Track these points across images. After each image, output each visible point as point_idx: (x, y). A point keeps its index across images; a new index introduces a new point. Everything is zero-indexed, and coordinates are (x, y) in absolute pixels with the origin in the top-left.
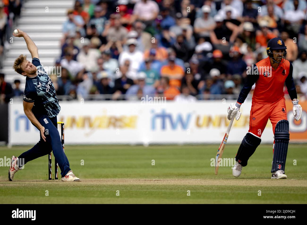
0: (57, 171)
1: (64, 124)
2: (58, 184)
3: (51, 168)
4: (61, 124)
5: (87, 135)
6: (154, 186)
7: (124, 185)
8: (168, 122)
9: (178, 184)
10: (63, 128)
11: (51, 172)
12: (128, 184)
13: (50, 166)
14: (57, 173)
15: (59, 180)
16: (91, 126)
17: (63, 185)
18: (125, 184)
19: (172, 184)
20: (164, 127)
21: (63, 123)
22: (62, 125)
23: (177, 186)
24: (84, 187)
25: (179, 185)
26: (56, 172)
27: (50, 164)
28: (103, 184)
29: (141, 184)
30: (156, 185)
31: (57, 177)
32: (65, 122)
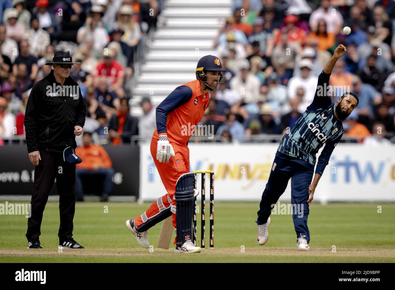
0: (204, 237)
1: (214, 174)
2: (205, 254)
3: (195, 233)
4: (210, 174)
5: (244, 188)
6: (334, 258)
7: (293, 256)
8: (353, 171)
9: (366, 256)
10: (213, 179)
11: (195, 237)
12: (298, 255)
13: (195, 229)
14: (204, 239)
15: (207, 248)
16: (249, 176)
17: (212, 256)
18: (295, 255)
19: (358, 255)
20: (347, 179)
21: (212, 172)
22: (212, 174)
23: (364, 258)
24: (240, 258)
25: (367, 258)
26: (202, 238)
27: (195, 227)
28: (265, 255)
29: (316, 255)
30: (336, 257)
31: (203, 245)
32: (215, 171)
